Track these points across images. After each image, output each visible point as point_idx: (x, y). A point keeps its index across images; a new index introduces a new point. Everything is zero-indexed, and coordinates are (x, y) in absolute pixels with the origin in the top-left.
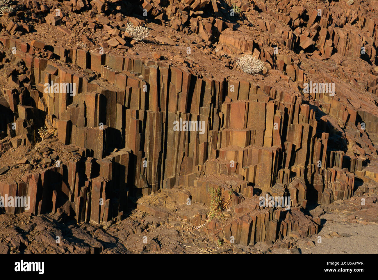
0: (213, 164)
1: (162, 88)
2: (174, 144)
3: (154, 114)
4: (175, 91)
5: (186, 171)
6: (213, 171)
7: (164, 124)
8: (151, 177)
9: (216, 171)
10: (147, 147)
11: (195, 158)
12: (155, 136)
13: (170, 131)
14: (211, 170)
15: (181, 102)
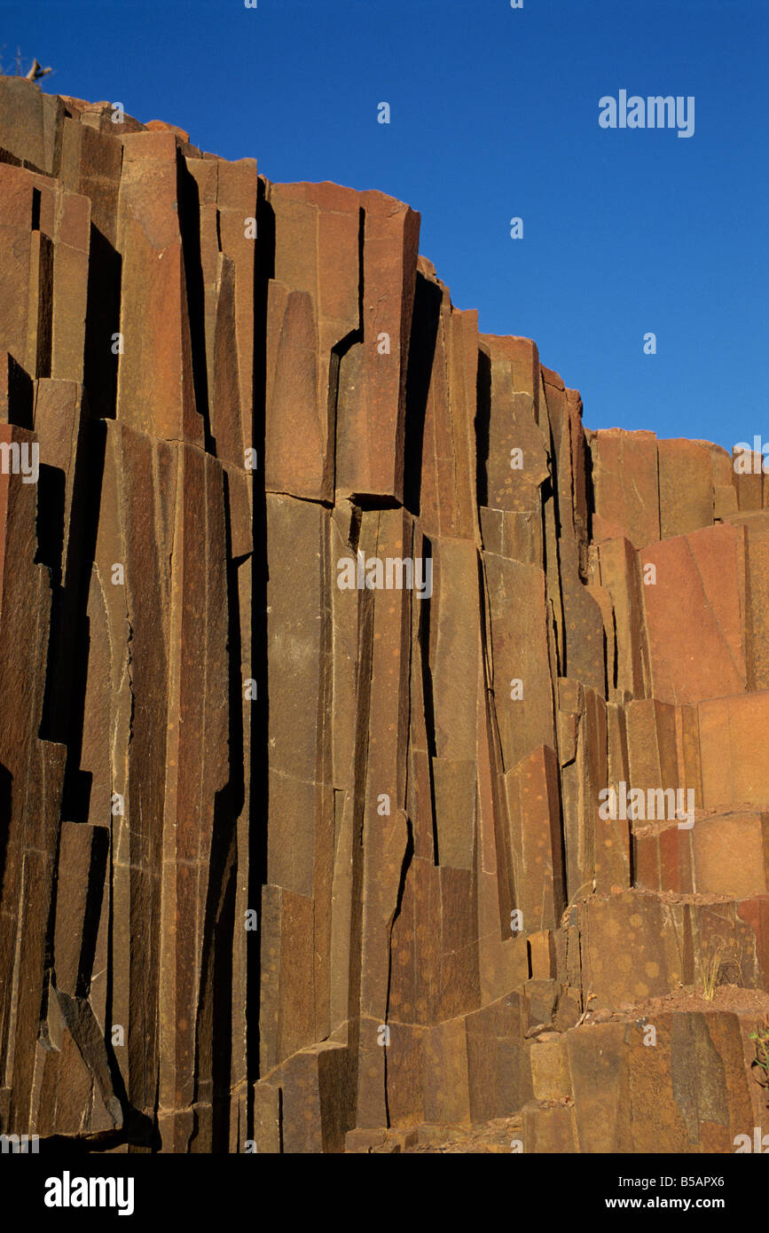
0: (633, 910)
1: (213, 288)
2: (323, 751)
3: (164, 452)
4: (312, 332)
5: (432, 989)
6: (642, 975)
7: (245, 572)
8: (151, 1027)
9: (664, 969)
10: (107, 724)
11: (488, 873)
12: (174, 643)
13: (286, 645)
14: (625, 963)
15: (362, 414)
